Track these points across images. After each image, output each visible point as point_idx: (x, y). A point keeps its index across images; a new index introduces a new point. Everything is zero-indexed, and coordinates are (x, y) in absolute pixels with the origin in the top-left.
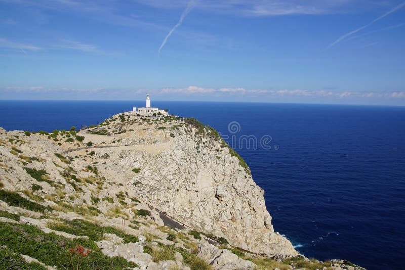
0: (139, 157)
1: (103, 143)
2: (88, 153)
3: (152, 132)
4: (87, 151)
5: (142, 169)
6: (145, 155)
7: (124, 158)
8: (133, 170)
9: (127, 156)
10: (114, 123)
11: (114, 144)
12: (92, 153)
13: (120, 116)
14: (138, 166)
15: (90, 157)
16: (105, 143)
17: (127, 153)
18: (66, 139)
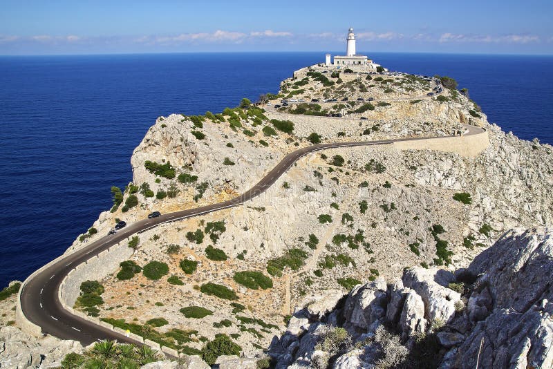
0: (446, 165)
1: (342, 134)
2: (328, 160)
3: (432, 107)
4: (324, 157)
5: (471, 193)
6: (457, 159)
7: (419, 169)
8: (454, 198)
9: (421, 165)
10: (311, 89)
11: (369, 138)
12: (338, 161)
13: (308, 74)
14: (458, 188)
15: (341, 171)
16: (347, 134)
17: (417, 158)
18: (260, 128)
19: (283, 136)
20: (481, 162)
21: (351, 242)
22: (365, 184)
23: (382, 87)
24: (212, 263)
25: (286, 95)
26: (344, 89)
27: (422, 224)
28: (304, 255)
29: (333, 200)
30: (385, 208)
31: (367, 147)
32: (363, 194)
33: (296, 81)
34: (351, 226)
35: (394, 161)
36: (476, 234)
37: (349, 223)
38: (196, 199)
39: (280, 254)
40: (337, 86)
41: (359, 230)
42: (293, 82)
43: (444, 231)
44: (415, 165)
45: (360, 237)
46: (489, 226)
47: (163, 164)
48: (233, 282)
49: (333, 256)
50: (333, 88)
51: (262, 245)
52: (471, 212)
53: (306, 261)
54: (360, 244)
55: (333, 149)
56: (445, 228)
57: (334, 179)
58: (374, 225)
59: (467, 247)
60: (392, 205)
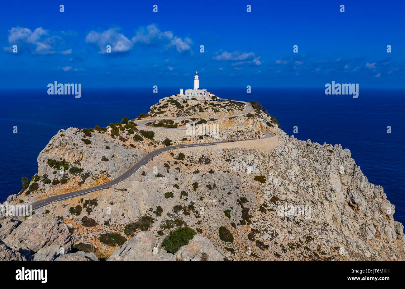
0: (250, 158)
1: (185, 139)
2: (175, 156)
3: (243, 121)
4: (172, 154)
5: (266, 176)
6: (257, 154)
7: (232, 161)
8: (255, 179)
9: (234, 158)
10: (169, 110)
11: (202, 141)
12: (181, 156)
13: (168, 101)
14: (258, 172)
15: (183, 163)
16: (188, 139)
17: (232, 154)
18: (132, 136)
19: (147, 141)
20: (273, 155)
21: (185, 210)
22: (197, 172)
23: (213, 109)
24: (85, 228)
25: (153, 115)
26: (190, 111)
27: (233, 197)
28: (152, 220)
29: (175, 182)
30: (209, 187)
31: (200, 147)
32: (195, 178)
33: (160, 105)
34: (186, 199)
35: (217, 156)
36: (268, 203)
37: (185, 197)
38: (80, 184)
39: (135, 220)
40: (185, 108)
41: (191, 202)
42: (158, 106)
43: (247, 201)
44: (230, 158)
45: (192, 207)
46: (277, 197)
47: (60, 160)
48: (98, 242)
49: (172, 220)
50: (183, 110)
51: (123, 215)
52: (266, 188)
53: (153, 225)
54: (191, 212)
55: (179, 149)
56: (248, 200)
57: (178, 169)
58: (201, 199)
59: (262, 212)
60: (214, 185)
